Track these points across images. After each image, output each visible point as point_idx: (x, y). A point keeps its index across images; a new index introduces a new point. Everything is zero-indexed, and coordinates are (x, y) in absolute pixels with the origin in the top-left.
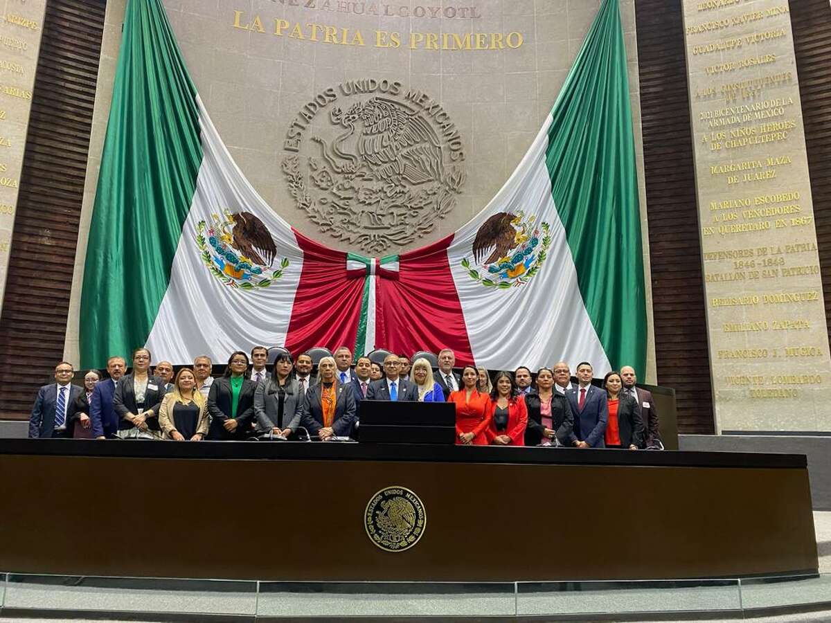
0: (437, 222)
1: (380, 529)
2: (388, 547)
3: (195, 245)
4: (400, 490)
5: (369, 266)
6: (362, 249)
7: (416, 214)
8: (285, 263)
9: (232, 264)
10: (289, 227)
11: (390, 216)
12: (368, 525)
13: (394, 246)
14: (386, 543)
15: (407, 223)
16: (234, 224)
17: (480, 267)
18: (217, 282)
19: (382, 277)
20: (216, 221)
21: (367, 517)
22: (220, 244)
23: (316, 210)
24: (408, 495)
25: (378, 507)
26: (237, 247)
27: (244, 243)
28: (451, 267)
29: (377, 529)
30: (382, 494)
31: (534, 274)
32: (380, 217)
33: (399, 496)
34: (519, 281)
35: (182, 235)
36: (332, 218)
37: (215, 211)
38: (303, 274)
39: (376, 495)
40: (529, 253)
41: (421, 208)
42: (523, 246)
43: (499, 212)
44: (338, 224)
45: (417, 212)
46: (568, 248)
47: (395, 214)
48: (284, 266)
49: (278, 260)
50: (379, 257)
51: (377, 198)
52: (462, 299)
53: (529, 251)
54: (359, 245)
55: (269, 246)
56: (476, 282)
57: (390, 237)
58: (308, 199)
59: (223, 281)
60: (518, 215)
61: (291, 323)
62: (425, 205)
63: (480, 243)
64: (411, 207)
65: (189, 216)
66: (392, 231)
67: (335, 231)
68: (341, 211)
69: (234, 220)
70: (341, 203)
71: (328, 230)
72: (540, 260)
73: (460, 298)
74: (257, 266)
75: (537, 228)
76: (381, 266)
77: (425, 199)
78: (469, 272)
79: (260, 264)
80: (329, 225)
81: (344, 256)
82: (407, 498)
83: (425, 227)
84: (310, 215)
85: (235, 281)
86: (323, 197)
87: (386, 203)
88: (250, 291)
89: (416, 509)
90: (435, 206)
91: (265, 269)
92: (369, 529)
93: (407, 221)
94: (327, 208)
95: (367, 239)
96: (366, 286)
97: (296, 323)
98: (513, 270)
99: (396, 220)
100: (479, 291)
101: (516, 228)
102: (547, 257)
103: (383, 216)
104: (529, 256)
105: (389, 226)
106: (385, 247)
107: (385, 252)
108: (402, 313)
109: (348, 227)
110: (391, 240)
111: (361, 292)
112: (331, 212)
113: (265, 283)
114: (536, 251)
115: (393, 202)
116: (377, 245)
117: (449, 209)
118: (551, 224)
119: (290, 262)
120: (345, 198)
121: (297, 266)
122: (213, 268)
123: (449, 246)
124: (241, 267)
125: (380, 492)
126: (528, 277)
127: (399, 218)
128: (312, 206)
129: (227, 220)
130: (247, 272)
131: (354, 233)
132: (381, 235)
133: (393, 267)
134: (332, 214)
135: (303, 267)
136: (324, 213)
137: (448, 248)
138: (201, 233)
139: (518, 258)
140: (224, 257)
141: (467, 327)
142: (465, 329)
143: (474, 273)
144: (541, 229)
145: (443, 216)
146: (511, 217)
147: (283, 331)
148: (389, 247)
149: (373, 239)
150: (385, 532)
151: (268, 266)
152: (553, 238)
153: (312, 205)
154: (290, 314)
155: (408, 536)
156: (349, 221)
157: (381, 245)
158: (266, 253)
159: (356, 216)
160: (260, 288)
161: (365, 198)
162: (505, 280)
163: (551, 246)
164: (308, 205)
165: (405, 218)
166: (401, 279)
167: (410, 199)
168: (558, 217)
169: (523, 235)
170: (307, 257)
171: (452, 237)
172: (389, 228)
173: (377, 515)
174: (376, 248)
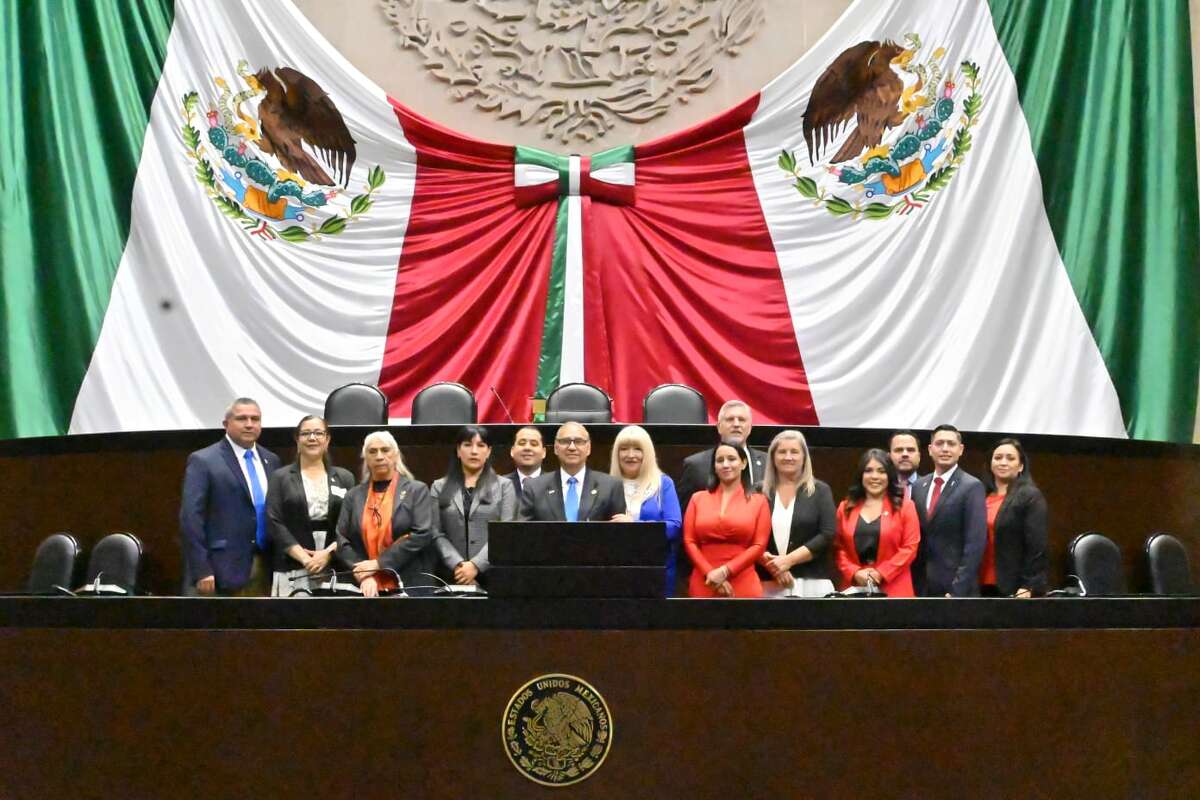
0: (721, 64)
1: (531, 748)
2: (545, 779)
3: (178, 148)
4: (565, 679)
5: (564, 177)
6: (550, 136)
7: (670, 49)
8: (376, 178)
9: (259, 186)
10: (381, 95)
11: (612, 55)
12: (509, 742)
13: (621, 126)
14: (544, 772)
15: (651, 70)
16: (262, 95)
17: (821, 169)
18: (229, 229)
19: (595, 199)
20: (222, 91)
21: (507, 726)
22: (232, 142)
23: (443, 51)
24: (579, 689)
25: (526, 710)
26: (270, 147)
27: (284, 137)
28: (754, 172)
29: (525, 749)
30: (533, 687)
31: (945, 184)
32: (588, 59)
33: (563, 690)
34: (910, 198)
35: (149, 126)
36: (478, 67)
37: (217, 68)
38: (417, 200)
39: (522, 689)
40: (934, 135)
41: (684, 33)
42: (919, 120)
43: (861, 41)
44: (494, 79)
45: (673, 44)
46: (1021, 120)
47: (622, 51)
48: (373, 186)
49: (360, 173)
50: (588, 152)
51: (579, 14)
52: (779, 245)
53: (933, 130)
54: (542, 126)
55: (339, 141)
56: (812, 206)
57: (613, 106)
58: (422, 24)
59: (243, 226)
60: (907, 45)
61: (395, 314)
62: (694, 26)
63: (819, 115)
64: (660, 32)
65: (162, 84)
66: (618, 90)
67: (486, 96)
68: (500, 49)
69: (260, 87)
70: (498, 31)
71: (470, 95)
72: (957, 152)
73: (775, 243)
74: (316, 188)
75: (950, 75)
76: (594, 175)
77: (692, 12)
78: (796, 182)
79: (321, 182)
80: (475, 84)
81: (508, 156)
82: (577, 694)
83: (693, 78)
84: (429, 62)
85: (270, 223)
86: (454, 20)
87: (602, 25)
88: (302, 245)
89: (593, 713)
90: (716, 29)
91: (333, 194)
92: (510, 748)
93: (652, 65)
94: (467, 44)
95: (559, 112)
96: (559, 221)
97: (407, 312)
98: (895, 175)
99: (627, 65)
100: (815, 228)
101: (902, 75)
102: (973, 142)
103: (595, 55)
104: (934, 142)
105: (609, 79)
106: (601, 130)
107: (600, 140)
108: (643, 279)
109: (516, 86)
110: (615, 112)
111: (551, 235)
112: (476, 52)
113: (333, 225)
114: (951, 126)
115: (618, 21)
116: (583, 125)
117: (747, 33)
118: (981, 63)
119: (386, 174)
120: (506, 19)
121: (402, 183)
122: (220, 198)
123: (746, 124)
124: (280, 192)
125: (528, 684)
126: (930, 192)
127: (633, 58)
128: (433, 42)
129: (246, 87)
130: (293, 202)
131: (531, 99)
132: (591, 102)
133: (621, 174)
134: (476, 56)
135: (416, 185)
136: (460, 56)
137: (745, 129)
138: (189, 119)
139: (908, 146)
140: (243, 170)
141: (793, 311)
142: (787, 315)
143: (807, 185)
144: (961, 79)
145: (735, 49)
146: (892, 51)
147: (375, 333)
148: (611, 127)
149: (572, 110)
150: (539, 753)
151: (338, 186)
152: (989, 96)
153: (433, 38)
154: (390, 292)
155: (581, 760)
156: (517, 71)
157: (592, 124)
158: (334, 156)
159: (532, 59)
160: (325, 238)
161: (552, 16)
162: (877, 199)
163: (982, 118)
164: (424, 39)
165: (646, 58)
166: (640, 204)
167: (657, 14)
168: (999, 49)
169: (920, 93)
170: (424, 163)
171: (755, 101)
172: (608, 84)
173: (525, 724)
174: (581, 131)
